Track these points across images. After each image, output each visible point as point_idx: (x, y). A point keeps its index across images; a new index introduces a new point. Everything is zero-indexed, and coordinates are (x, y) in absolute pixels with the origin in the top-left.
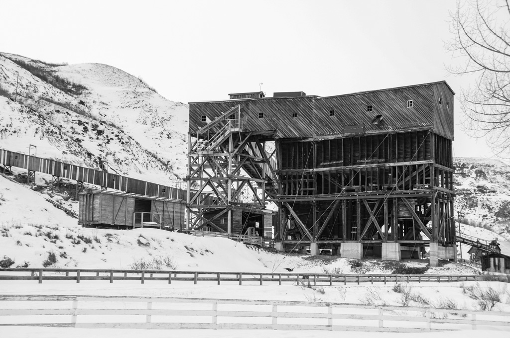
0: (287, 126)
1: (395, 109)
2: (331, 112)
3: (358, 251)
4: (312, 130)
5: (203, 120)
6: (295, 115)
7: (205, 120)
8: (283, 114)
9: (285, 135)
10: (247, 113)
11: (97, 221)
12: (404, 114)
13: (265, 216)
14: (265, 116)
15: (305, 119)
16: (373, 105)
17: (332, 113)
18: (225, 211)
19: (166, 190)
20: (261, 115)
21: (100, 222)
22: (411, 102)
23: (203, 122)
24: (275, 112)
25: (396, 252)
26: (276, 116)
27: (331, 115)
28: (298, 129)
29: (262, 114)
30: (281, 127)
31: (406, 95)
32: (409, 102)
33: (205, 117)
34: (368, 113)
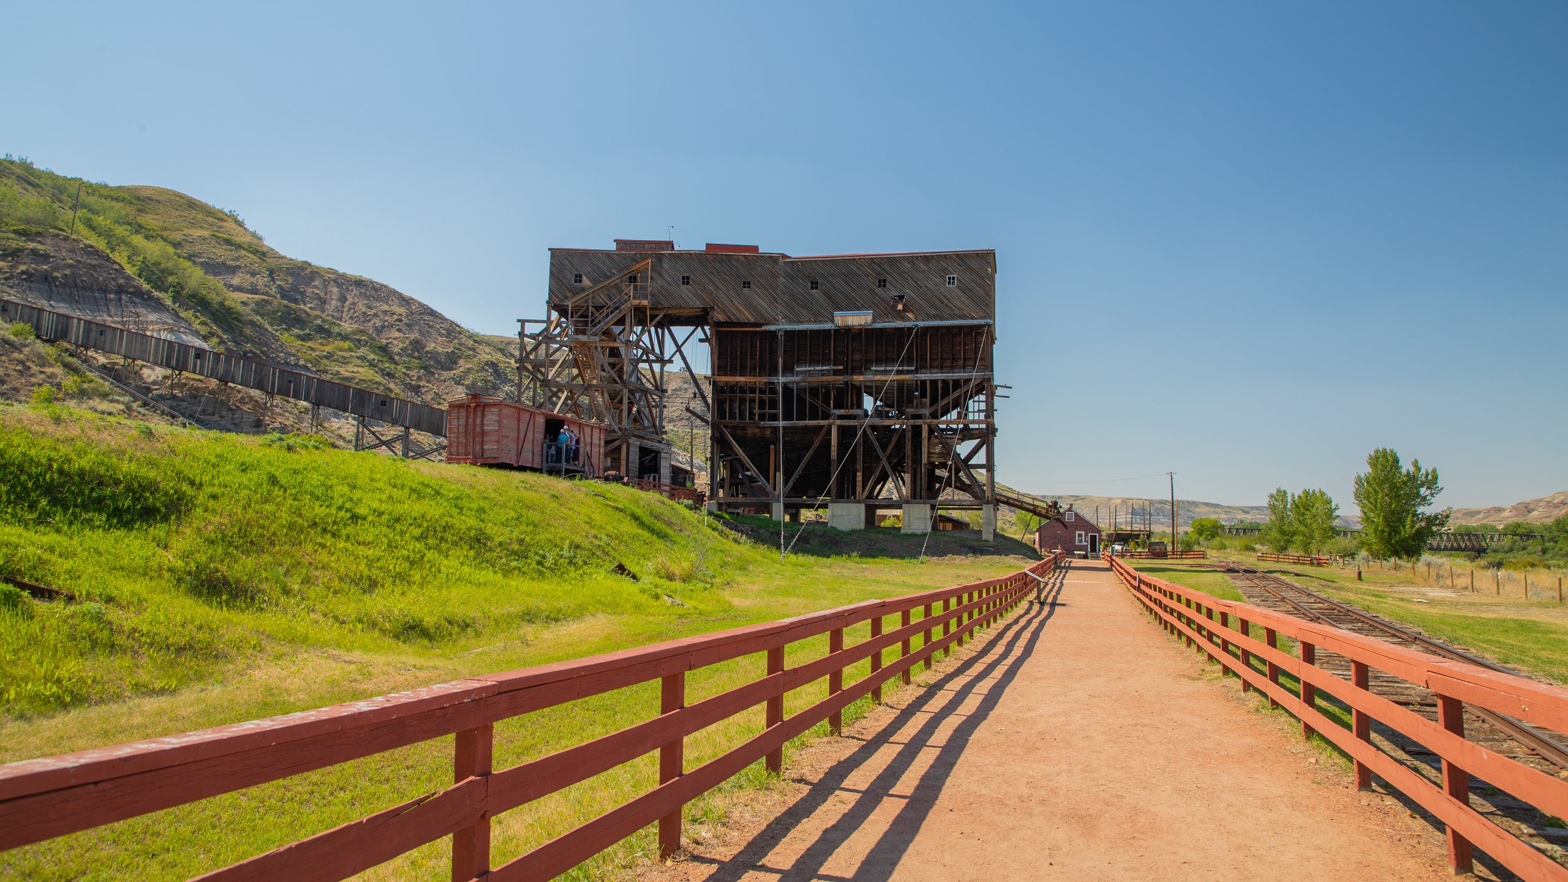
0: (732, 302)
1: (927, 287)
2: (812, 283)
3: (859, 516)
4: (778, 312)
5: (576, 281)
6: (747, 284)
7: (580, 281)
8: (726, 281)
9: (730, 318)
10: (660, 274)
11: (495, 458)
12: (942, 297)
13: (663, 455)
14: (694, 282)
15: (765, 292)
16: (889, 278)
17: (815, 285)
18: (617, 443)
19: (387, 404)
20: (686, 280)
21: (500, 461)
22: (954, 278)
23: (578, 284)
24: (712, 277)
25: (926, 518)
26: (714, 284)
27: (812, 288)
28: (752, 308)
29: (688, 278)
30: (723, 304)
31: (945, 265)
32: (949, 278)
33: (581, 276)
34: (879, 291)
